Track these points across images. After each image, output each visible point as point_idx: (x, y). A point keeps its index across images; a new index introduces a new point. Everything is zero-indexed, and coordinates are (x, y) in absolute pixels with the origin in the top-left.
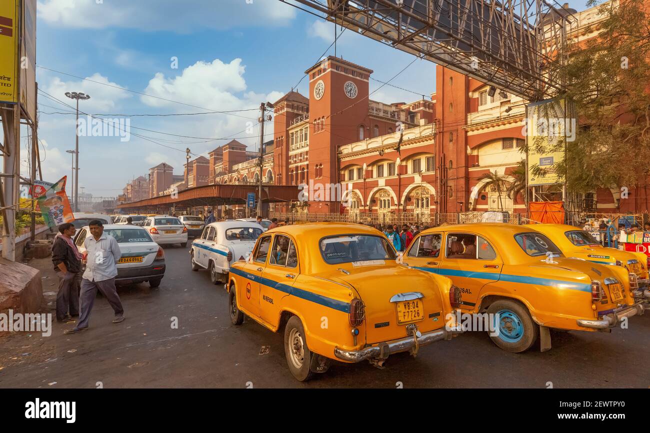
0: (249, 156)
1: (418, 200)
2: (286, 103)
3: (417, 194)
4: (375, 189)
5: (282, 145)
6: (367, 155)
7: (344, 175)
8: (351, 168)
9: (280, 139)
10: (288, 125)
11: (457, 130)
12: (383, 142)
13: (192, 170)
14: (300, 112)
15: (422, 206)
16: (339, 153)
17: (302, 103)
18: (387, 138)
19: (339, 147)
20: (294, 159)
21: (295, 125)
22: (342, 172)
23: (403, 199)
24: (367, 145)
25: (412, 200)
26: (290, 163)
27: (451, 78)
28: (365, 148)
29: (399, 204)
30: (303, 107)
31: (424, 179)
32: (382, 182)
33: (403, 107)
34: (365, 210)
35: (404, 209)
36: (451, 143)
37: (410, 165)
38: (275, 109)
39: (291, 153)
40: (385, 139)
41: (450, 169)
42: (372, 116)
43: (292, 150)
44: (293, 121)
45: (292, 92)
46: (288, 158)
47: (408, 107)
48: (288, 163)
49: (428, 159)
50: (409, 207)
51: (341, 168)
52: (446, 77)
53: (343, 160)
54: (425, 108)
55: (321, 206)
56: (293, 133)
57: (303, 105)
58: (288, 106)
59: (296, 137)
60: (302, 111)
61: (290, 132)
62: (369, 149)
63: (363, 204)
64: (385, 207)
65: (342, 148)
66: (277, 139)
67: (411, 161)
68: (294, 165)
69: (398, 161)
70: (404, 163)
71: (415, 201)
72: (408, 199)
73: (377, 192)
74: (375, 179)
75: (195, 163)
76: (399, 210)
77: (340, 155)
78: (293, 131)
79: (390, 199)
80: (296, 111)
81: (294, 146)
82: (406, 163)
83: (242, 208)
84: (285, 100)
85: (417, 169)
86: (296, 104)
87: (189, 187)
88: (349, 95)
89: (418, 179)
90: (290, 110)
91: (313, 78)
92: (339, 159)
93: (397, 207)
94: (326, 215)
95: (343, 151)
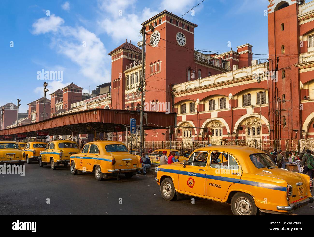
0: (84, 97)
1: (249, 129)
2: (122, 51)
3: (248, 124)
4: (208, 120)
5: (119, 85)
6: (200, 92)
7: (177, 109)
8: (184, 103)
9: (117, 81)
10: (124, 69)
11: (291, 68)
12: (215, 80)
13: (35, 108)
14: (134, 59)
15: (254, 134)
16: (173, 91)
17: (135, 51)
18: (220, 77)
19: (173, 85)
20: (130, 97)
21: (130, 69)
22: (176, 107)
23: (236, 128)
24: (200, 84)
25: (243, 129)
26: (126, 100)
27: (283, 25)
28: (198, 86)
29: (232, 133)
30: (136, 55)
31: (256, 110)
32: (214, 115)
33: (216, 57)
34: (198, 138)
35: (236, 137)
36: (284, 79)
37: (241, 99)
38: (112, 56)
39: (127, 92)
40: (217, 78)
41: (284, 101)
42: (197, 61)
43: (128, 89)
44: (128, 65)
45: (127, 43)
46: (124, 96)
47: (219, 57)
48: (124, 101)
49: (258, 94)
50: (240, 135)
51: (175, 103)
52: (277, 24)
53: (176, 96)
54: (234, 57)
55: (157, 135)
56: (128, 76)
57: (136, 53)
58: (124, 53)
59: (131, 79)
60: (135, 58)
61: (126, 74)
62: (202, 86)
63: (196, 133)
64: (217, 135)
65: (175, 87)
66: (114, 80)
67: (241, 96)
68: (130, 102)
69: (231, 96)
70: (235, 98)
71: (246, 130)
72: (240, 128)
73: (209, 123)
74: (206, 111)
75: (38, 102)
76: (232, 138)
77: (174, 92)
78: (129, 74)
79: (222, 129)
80: (130, 58)
81: (129, 86)
82: (237, 98)
83: (86, 138)
84: (122, 49)
85: (247, 102)
86: (130, 52)
87: (32, 122)
88: (180, 43)
89: (250, 111)
90: (126, 57)
91: (159, 24)
92: (173, 96)
93: (230, 136)
94: (163, 143)
95: (176, 89)
